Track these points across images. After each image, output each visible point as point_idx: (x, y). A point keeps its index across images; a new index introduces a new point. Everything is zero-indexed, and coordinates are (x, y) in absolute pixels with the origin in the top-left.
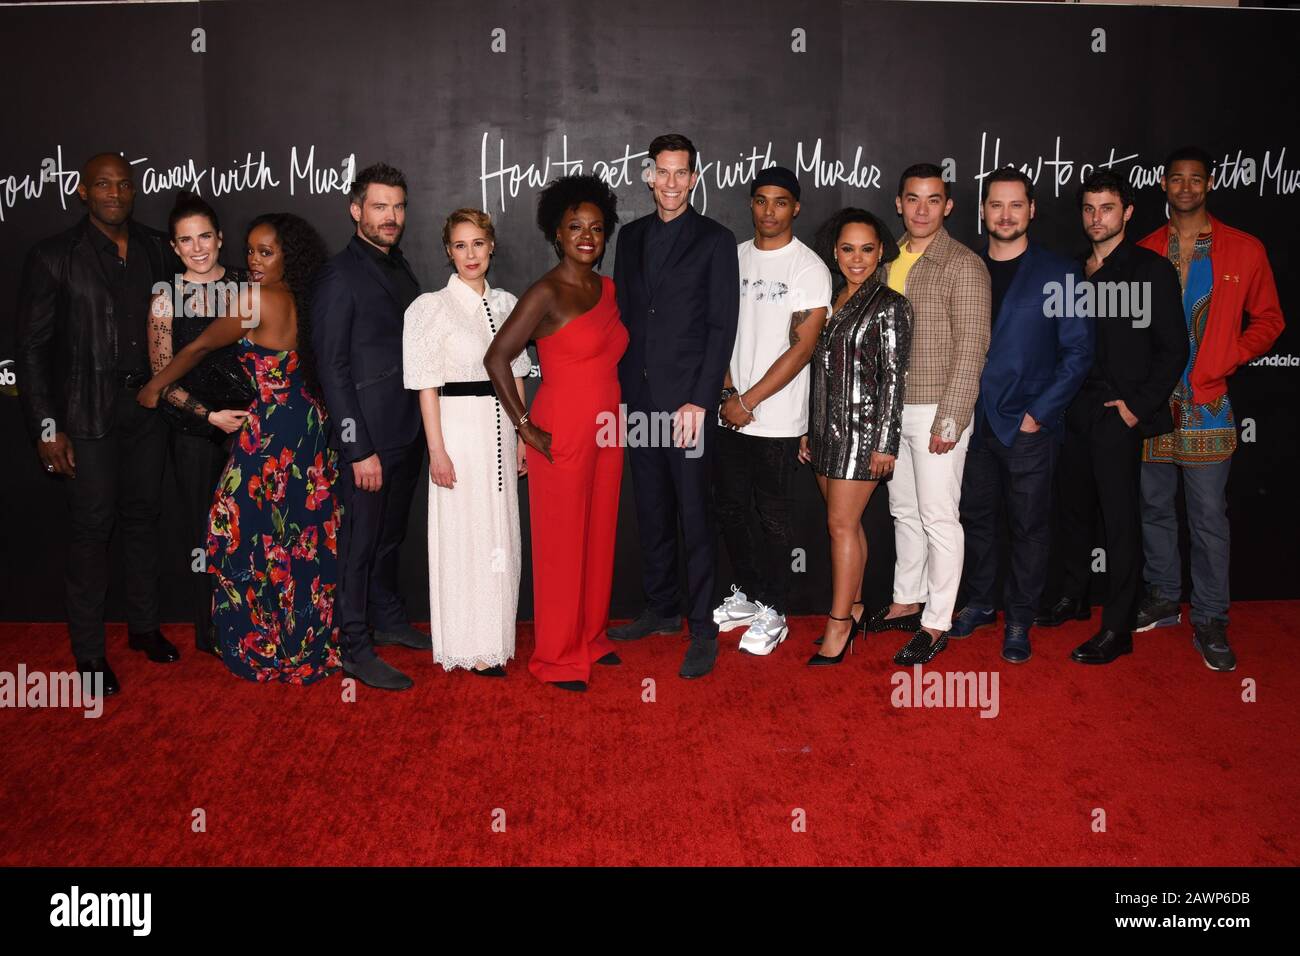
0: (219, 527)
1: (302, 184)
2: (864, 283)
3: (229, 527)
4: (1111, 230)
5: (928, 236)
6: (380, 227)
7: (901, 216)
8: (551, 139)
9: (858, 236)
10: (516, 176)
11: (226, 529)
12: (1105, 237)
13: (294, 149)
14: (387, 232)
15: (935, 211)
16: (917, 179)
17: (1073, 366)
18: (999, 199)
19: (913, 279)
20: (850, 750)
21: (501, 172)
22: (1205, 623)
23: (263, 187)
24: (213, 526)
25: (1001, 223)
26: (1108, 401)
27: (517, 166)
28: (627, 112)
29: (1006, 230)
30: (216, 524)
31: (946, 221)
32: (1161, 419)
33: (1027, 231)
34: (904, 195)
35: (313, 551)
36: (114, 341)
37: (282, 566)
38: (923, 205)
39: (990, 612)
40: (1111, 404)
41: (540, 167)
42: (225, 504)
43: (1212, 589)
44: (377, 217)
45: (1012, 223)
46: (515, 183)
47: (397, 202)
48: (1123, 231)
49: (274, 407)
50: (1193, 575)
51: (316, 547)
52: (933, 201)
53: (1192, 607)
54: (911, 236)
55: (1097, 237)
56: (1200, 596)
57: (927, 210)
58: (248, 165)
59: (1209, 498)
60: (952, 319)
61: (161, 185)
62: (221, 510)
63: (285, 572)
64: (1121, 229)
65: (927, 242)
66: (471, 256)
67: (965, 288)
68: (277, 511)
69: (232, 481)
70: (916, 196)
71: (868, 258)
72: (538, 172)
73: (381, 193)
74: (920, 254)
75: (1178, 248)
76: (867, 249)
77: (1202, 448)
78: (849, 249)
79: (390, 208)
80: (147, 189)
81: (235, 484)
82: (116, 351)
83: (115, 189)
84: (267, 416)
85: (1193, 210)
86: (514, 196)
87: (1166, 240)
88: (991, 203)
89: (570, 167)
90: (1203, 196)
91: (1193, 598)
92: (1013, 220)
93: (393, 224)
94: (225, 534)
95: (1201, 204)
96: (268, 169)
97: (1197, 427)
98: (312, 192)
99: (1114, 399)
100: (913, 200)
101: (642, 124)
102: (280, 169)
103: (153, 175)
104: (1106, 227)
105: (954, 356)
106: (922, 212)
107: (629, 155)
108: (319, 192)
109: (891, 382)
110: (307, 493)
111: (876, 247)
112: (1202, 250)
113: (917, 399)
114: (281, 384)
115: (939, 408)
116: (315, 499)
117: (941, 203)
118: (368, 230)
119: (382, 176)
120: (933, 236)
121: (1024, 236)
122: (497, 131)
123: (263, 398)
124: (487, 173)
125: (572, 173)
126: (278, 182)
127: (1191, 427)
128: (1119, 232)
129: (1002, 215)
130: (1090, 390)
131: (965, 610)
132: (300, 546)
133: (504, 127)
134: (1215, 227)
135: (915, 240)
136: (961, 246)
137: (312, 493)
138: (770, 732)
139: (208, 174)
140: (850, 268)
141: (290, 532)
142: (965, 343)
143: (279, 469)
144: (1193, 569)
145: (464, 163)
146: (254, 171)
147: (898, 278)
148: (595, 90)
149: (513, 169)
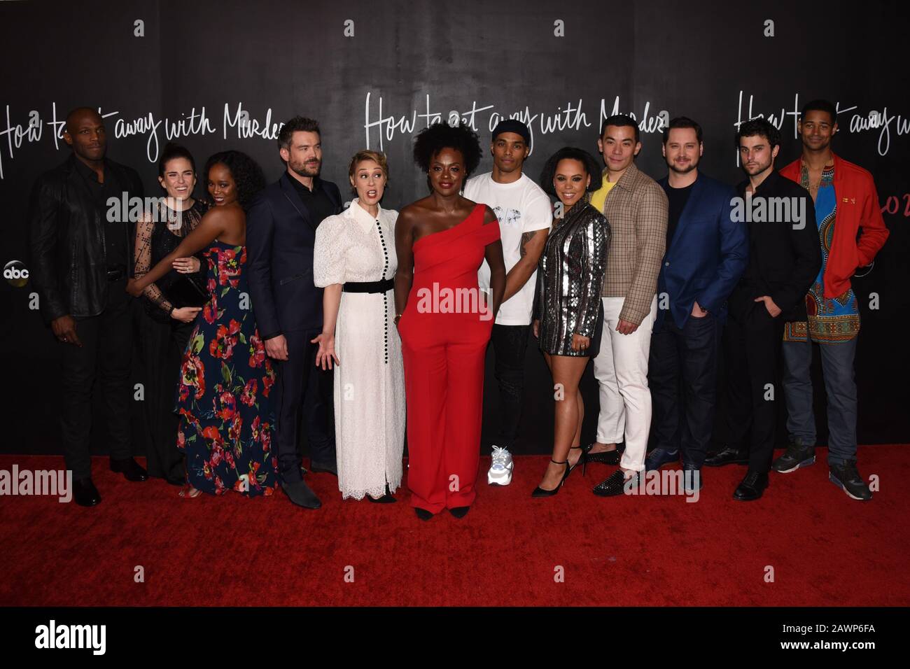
0: (189, 379)
1: (233, 131)
2: (575, 205)
3: (197, 379)
4: (762, 164)
5: (621, 170)
6: (306, 163)
7: (602, 154)
8: (417, 97)
9: (570, 169)
10: (391, 125)
11: (194, 380)
12: (758, 171)
13: (227, 105)
14: (311, 166)
15: (627, 151)
16: (614, 127)
17: (731, 267)
18: (677, 141)
19: (609, 203)
20: (646, 559)
21: (380, 122)
22: (842, 464)
23: (203, 133)
24: (184, 379)
25: (679, 159)
26: (757, 297)
27: (392, 117)
28: (473, 77)
29: (682, 165)
30: (186, 377)
31: (635, 158)
32: (798, 309)
33: (697, 165)
34: (605, 137)
35: (254, 398)
36: (103, 243)
37: (230, 407)
38: (618, 146)
39: (675, 453)
40: (760, 299)
41: (409, 118)
42: (193, 362)
43: (845, 438)
44: (302, 156)
45: (686, 160)
46: (390, 130)
47: (316, 143)
48: (772, 166)
49: (228, 289)
50: (830, 428)
51: (256, 395)
52: (626, 144)
53: (829, 451)
54: (609, 170)
55: (752, 172)
56: (837, 442)
57: (621, 151)
58: (193, 116)
59: (841, 369)
60: (637, 231)
61: (128, 132)
62: (190, 366)
63: (232, 411)
64: (771, 164)
65: (619, 175)
66: (372, 184)
67: (647, 209)
68: (226, 366)
69: (197, 344)
70: (613, 139)
71: (577, 186)
72: (407, 122)
73: (303, 138)
74: (614, 184)
75: (807, 178)
76: (576, 179)
77: (833, 330)
78: (562, 179)
79: (311, 148)
80: (118, 135)
81: (200, 346)
82: (105, 251)
83: (95, 134)
84: (222, 296)
85: (821, 149)
86: (390, 139)
87: (799, 172)
88: (671, 144)
89: (431, 118)
90: (828, 139)
91: (830, 444)
92: (687, 157)
93: (314, 160)
94: (194, 384)
95: (827, 145)
96: (207, 120)
97: (829, 314)
98: (240, 137)
99: (763, 296)
100: (611, 143)
101: (485, 86)
102: (216, 120)
103: (123, 124)
104: (758, 164)
105: (639, 260)
106: (617, 152)
107: (476, 109)
108: (245, 137)
109: (589, 281)
110: (249, 354)
111: (584, 178)
112: (827, 178)
113: (612, 293)
114: (235, 272)
115: (626, 299)
116: (255, 360)
117: (632, 146)
118: (296, 167)
119: (302, 125)
120: (624, 170)
121: (695, 169)
122: (377, 91)
123: (221, 282)
124: (370, 122)
125: (433, 122)
126: (215, 130)
127: (825, 315)
128: (769, 166)
129: (680, 153)
130: (745, 287)
131: (655, 451)
132: (245, 395)
133: (382, 88)
134: (836, 162)
135: (612, 172)
136: (646, 177)
137: (253, 355)
138: (585, 545)
139: (163, 123)
140: (563, 193)
141: (236, 382)
142: (646, 251)
143: (228, 335)
144: (829, 423)
145: (353, 115)
146: (197, 121)
147: (598, 200)
148: (450, 60)
149: (389, 120)
